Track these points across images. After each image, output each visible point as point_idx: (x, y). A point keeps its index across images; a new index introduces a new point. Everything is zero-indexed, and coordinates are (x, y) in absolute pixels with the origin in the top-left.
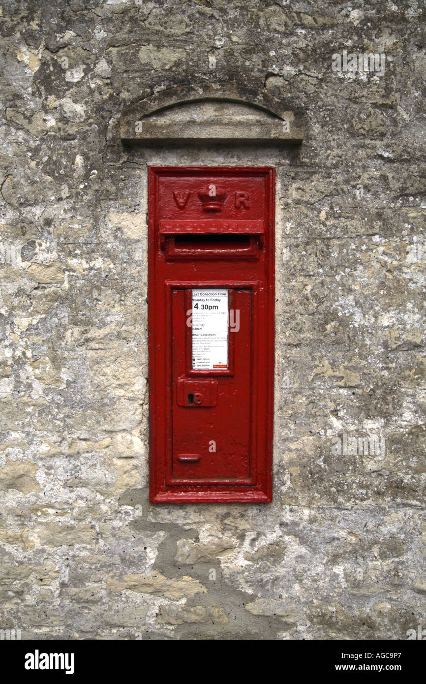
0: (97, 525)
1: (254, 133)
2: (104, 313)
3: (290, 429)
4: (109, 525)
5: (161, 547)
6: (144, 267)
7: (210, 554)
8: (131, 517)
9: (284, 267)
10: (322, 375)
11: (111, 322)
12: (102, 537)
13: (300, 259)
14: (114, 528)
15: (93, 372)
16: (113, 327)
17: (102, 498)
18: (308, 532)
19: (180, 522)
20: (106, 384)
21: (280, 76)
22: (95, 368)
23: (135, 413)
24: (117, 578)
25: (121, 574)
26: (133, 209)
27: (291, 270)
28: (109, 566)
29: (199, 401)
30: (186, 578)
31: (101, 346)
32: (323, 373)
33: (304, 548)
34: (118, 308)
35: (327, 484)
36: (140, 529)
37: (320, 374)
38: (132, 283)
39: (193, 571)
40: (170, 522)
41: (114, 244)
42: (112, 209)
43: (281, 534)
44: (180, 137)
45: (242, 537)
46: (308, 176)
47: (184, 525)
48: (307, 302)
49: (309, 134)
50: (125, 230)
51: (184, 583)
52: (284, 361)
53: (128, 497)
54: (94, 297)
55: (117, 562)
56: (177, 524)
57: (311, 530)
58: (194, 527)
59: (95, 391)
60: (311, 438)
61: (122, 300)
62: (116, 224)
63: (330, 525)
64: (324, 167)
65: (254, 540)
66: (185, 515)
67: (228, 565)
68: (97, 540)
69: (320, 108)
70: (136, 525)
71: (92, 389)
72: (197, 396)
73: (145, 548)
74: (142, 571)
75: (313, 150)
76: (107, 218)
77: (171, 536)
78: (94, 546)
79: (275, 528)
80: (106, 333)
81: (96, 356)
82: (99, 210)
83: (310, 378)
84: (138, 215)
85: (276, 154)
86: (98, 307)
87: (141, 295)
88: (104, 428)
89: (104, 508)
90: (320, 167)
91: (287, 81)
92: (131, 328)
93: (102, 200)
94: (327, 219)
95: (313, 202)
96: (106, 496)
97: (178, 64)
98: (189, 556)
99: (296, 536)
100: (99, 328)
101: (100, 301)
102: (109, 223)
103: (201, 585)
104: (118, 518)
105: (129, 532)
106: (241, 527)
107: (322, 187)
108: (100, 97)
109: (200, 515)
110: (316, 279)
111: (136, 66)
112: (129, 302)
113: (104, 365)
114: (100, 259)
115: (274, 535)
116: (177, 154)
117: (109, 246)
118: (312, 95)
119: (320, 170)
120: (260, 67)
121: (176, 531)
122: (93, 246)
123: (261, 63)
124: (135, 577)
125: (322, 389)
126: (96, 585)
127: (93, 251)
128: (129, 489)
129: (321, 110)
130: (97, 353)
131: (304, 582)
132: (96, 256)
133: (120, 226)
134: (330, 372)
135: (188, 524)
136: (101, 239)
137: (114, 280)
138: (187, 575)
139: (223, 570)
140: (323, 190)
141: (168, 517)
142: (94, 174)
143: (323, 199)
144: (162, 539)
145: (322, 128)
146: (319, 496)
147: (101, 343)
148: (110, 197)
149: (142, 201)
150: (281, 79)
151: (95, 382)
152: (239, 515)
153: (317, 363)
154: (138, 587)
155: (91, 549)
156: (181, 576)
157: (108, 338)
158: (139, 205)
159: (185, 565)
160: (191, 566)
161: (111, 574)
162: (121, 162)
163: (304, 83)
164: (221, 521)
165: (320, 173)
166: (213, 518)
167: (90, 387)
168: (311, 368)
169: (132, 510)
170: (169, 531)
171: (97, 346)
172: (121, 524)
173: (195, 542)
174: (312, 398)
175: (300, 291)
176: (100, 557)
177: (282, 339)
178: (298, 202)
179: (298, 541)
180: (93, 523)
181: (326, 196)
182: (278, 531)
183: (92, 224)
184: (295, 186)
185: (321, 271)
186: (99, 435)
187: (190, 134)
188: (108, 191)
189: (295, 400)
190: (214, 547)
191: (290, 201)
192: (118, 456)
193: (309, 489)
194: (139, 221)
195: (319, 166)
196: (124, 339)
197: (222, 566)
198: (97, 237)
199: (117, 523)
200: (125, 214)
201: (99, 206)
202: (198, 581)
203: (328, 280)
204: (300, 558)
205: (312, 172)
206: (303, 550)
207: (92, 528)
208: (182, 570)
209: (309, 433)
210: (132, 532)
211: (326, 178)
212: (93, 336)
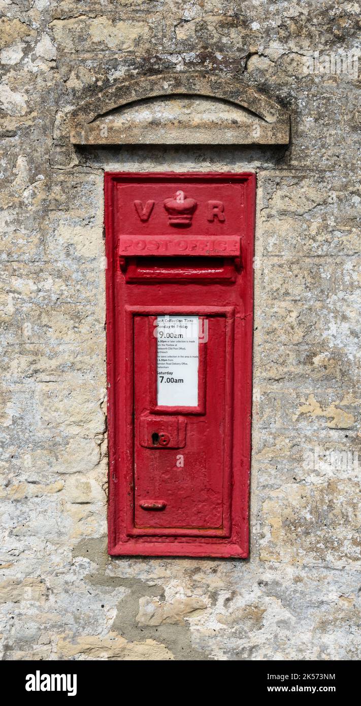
0: (46, 579)
1: (230, 137)
2: (56, 342)
3: (270, 475)
4: (62, 579)
5: (121, 606)
6: (101, 290)
7: (177, 614)
8: (87, 570)
9: (265, 291)
10: (308, 415)
11: (64, 352)
12: (53, 592)
13: (285, 280)
14: (66, 583)
15: (44, 407)
16: (66, 358)
17: (53, 548)
18: (292, 593)
19: (143, 577)
20: (58, 421)
21: (266, 56)
22: (46, 403)
23: (91, 454)
24: (70, 640)
25: (74, 636)
26: (88, 221)
27: (273, 294)
28: (61, 626)
29: (164, 441)
30: (149, 641)
31: (52, 378)
32: (309, 412)
33: (287, 612)
34: (71, 335)
35: (313, 539)
36: (97, 584)
37: (306, 413)
38: (88, 307)
39: (157, 634)
40: (131, 577)
41: (66, 262)
42: (61, 222)
43: (259, 594)
44: (141, 142)
45: (214, 596)
46: (296, 180)
47: (148, 580)
48: (291, 331)
49: (300, 130)
50: (79, 247)
51: (147, 647)
52: (263, 398)
53: (83, 547)
54: (44, 323)
55: (69, 622)
56: (140, 579)
57: (295, 591)
58: (159, 582)
59: (45, 428)
60: (295, 485)
61: (76, 327)
62: (68, 239)
63: (318, 586)
64: (317, 170)
65: (228, 600)
66: (150, 569)
67: (198, 627)
68: (47, 596)
69: (314, 96)
70: (92, 580)
71: (43, 427)
72: (163, 436)
73: (103, 606)
74: (98, 632)
75: (303, 150)
76: (56, 232)
77: (133, 593)
78: (43, 603)
79: (253, 586)
80: (58, 363)
81: (47, 389)
82: (47, 222)
83: (295, 417)
84: (93, 229)
85: (257, 156)
86: (49, 335)
87: (97, 320)
88: (55, 470)
89: (56, 559)
90: (313, 171)
91: (273, 62)
92: (87, 359)
93: (51, 210)
94: (318, 234)
95: (301, 213)
96: (58, 546)
97: (138, 41)
98: (153, 616)
99: (278, 597)
100: (50, 358)
101: (51, 327)
102: (60, 238)
103: (167, 650)
104: (71, 571)
105: (85, 587)
106: (213, 585)
107: (313, 194)
108: (43, 84)
109: (166, 570)
110: (303, 304)
111: (87, 45)
112: (84, 329)
113: (56, 400)
114: (50, 281)
115: (252, 595)
116: (138, 155)
117: (60, 265)
118: (304, 80)
119: (312, 174)
120: (240, 45)
121: (139, 588)
122: (40, 264)
123: (241, 40)
124: (91, 639)
125: (308, 430)
126: (45, 648)
127: (41, 270)
128: (85, 539)
129: (315, 98)
130: (47, 386)
131: (287, 651)
132: (44, 276)
133: (72, 242)
134: (319, 412)
135: (152, 579)
136: (50, 256)
137: (67, 303)
138: (151, 638)
139: (192, 633)
140: (314, 199)
141: (129, 570)
142: (40, 180)
143: (314, 208)
144: (122, 596)
145: (315, 122)
146: (305, 552)
147: (53, 374)
148: (60, 208)
149: (98, 213)
150: (266, 60)
151: (46, 418)
152: (211, 570)
153: (303, 400)
154: (93, 650)
155: (40, 607)
156: (143, 638)
157: (61, 369)
158: (94, 217)
159: (147, 627)
160: (156, 628)
161: (63, 635)
162: (72, 165)
163: (295, 64)
164: (190, 577)
165: (312, 178)
166: (181, 574)
167: (40, 423)
168: (296, 407)
169: (89, 563)
170: (130, 587)
171: (48, 378)
172: (75, 578)
173: (160, 600)
174: (297, 440)
175: (283, 318)
176: (50, 616)
177: (261, 373)
178: (283, 213)
179: (280, 604)
180: (43, 577)
181: (319, 205)
182: (258, 591)
183: (40, 239)
184: (280, 193)
185: (309, 294)
186: (50, 477)
187: (151, 138)
188: (56, 200)
189: (276, 442)
190: (182, 606)
191: (274, 212)
192: (72, 502)
193: (292, 545)
194: (95, 236)
195: (310, 170)
196: (78, 370)
197: (192, 628)
198: (45, 253)
199: (70, 577)
200: (78, 227)
201: (46, 218)
202: (163, 645)
203: (318, 304)
204: (283, 623)
205: (301, 177)
206: (286, 614)
207: (41, 582)
208: (146, 632)
209: (293, 480)
210: (88, 587)
211: (319, 182)
212: (44, 367)
